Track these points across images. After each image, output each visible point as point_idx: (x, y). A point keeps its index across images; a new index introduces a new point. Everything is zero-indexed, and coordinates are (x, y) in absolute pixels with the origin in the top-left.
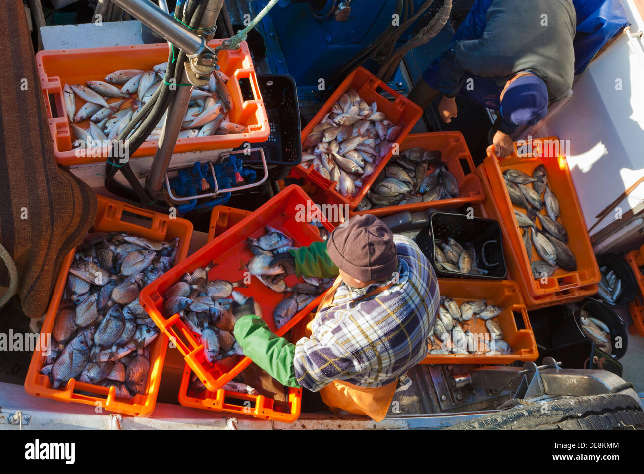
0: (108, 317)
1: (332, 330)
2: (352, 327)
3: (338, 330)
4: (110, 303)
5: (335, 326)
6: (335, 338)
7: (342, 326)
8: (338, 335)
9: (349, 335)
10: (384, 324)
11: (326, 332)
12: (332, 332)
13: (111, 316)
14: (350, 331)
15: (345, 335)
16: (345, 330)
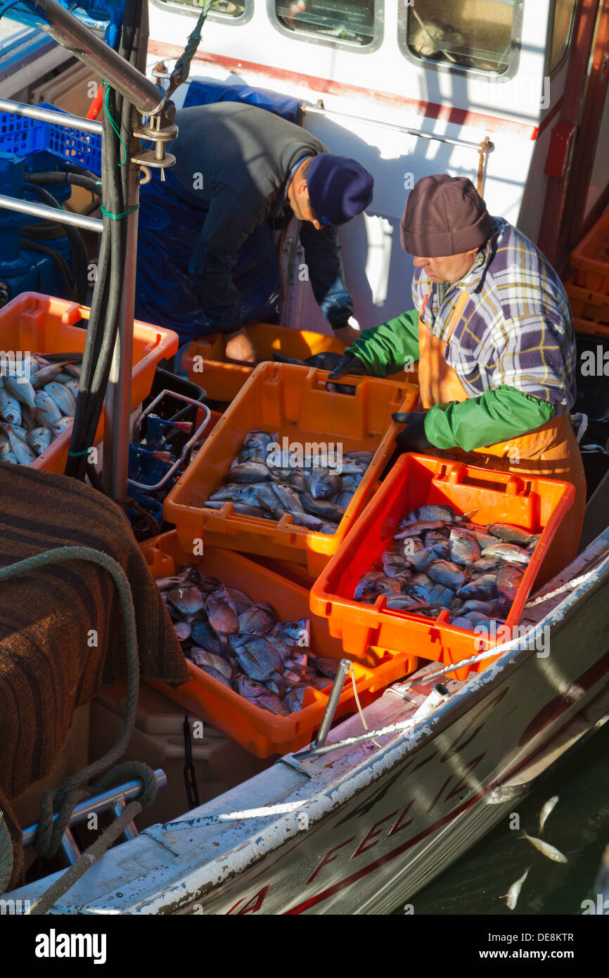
0: (239, 650)
1: (503, 319)
2: (512, 292)
3: (507, 311)
4: (223, 639)
5: (501, 313)
6: (516, 319)
7: (505, 303)
8: (513, 311)
9: (520, 301)
10: (528, 263)
11: (502, 328)
12: (506, 318)
13: (242, 645)
14: (515, 296)
15: (517, 304)
16: (512, 302)
